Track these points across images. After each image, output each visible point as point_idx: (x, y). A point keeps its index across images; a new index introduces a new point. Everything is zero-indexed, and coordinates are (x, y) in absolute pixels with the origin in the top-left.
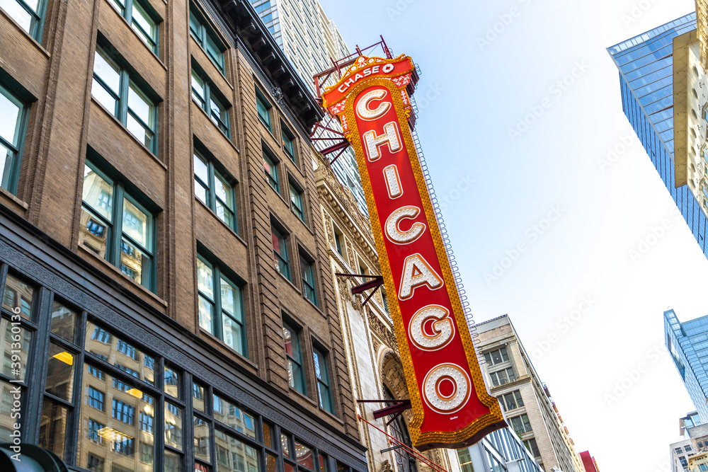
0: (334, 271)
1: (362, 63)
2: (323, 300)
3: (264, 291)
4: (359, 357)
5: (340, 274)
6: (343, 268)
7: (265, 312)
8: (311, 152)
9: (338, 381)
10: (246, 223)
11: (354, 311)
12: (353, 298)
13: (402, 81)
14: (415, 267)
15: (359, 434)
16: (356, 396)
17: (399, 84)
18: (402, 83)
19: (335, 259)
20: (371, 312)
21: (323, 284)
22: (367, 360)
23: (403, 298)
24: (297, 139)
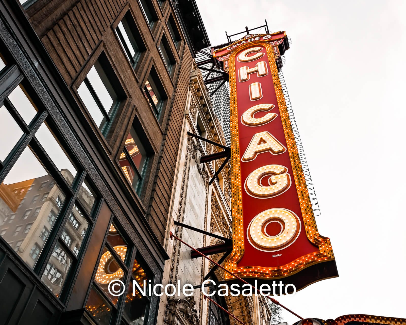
0: (186, 128)
13: (276, 43)
14: (262, 140)
23: (245, 160)
24: (182, 42)
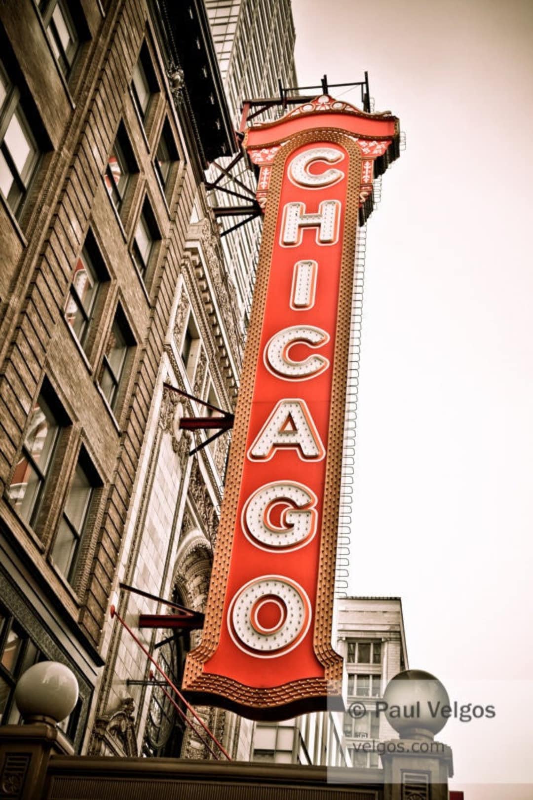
0: (162, 378)
1: (323, 105)
2: (125, 406)
3: (25, 325)
4: (151, 522)
5: (171, 388)
6: (181, 383)
7: (13, 357)
8: (197, 194)
9: (100, 536)
10: (39, 212)
11: (172, 453)
12: (179, 434)
13: (372, 149)
14: (290, 418)
15: (100, 635)
16: (120, 574)
17: (366, 151)
18: (372, 151)
19: (172, 362)
20: (198, 472)
21: (137, 384)
22: (164, 534)
23: (254, 457)
24: (182, 163)
